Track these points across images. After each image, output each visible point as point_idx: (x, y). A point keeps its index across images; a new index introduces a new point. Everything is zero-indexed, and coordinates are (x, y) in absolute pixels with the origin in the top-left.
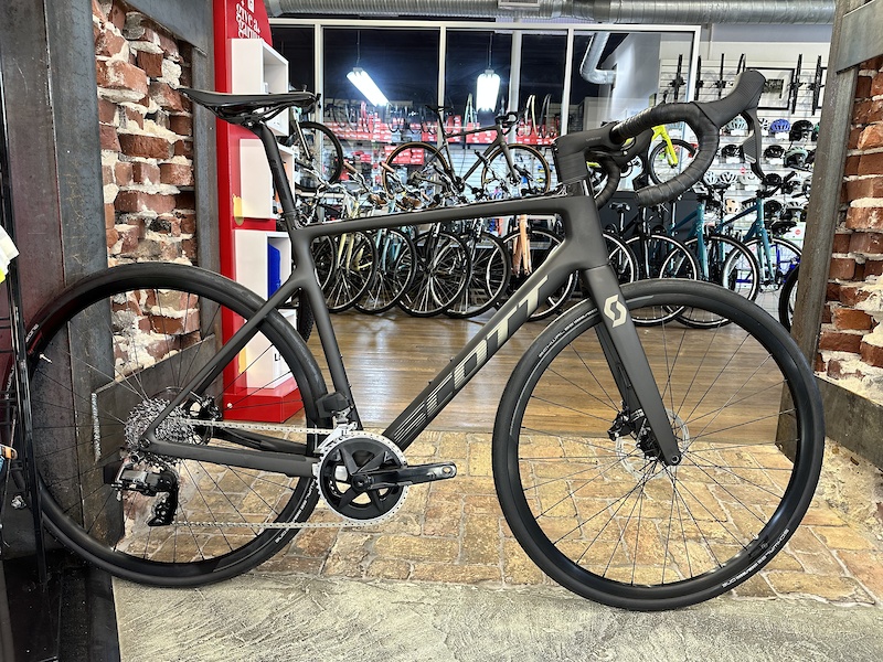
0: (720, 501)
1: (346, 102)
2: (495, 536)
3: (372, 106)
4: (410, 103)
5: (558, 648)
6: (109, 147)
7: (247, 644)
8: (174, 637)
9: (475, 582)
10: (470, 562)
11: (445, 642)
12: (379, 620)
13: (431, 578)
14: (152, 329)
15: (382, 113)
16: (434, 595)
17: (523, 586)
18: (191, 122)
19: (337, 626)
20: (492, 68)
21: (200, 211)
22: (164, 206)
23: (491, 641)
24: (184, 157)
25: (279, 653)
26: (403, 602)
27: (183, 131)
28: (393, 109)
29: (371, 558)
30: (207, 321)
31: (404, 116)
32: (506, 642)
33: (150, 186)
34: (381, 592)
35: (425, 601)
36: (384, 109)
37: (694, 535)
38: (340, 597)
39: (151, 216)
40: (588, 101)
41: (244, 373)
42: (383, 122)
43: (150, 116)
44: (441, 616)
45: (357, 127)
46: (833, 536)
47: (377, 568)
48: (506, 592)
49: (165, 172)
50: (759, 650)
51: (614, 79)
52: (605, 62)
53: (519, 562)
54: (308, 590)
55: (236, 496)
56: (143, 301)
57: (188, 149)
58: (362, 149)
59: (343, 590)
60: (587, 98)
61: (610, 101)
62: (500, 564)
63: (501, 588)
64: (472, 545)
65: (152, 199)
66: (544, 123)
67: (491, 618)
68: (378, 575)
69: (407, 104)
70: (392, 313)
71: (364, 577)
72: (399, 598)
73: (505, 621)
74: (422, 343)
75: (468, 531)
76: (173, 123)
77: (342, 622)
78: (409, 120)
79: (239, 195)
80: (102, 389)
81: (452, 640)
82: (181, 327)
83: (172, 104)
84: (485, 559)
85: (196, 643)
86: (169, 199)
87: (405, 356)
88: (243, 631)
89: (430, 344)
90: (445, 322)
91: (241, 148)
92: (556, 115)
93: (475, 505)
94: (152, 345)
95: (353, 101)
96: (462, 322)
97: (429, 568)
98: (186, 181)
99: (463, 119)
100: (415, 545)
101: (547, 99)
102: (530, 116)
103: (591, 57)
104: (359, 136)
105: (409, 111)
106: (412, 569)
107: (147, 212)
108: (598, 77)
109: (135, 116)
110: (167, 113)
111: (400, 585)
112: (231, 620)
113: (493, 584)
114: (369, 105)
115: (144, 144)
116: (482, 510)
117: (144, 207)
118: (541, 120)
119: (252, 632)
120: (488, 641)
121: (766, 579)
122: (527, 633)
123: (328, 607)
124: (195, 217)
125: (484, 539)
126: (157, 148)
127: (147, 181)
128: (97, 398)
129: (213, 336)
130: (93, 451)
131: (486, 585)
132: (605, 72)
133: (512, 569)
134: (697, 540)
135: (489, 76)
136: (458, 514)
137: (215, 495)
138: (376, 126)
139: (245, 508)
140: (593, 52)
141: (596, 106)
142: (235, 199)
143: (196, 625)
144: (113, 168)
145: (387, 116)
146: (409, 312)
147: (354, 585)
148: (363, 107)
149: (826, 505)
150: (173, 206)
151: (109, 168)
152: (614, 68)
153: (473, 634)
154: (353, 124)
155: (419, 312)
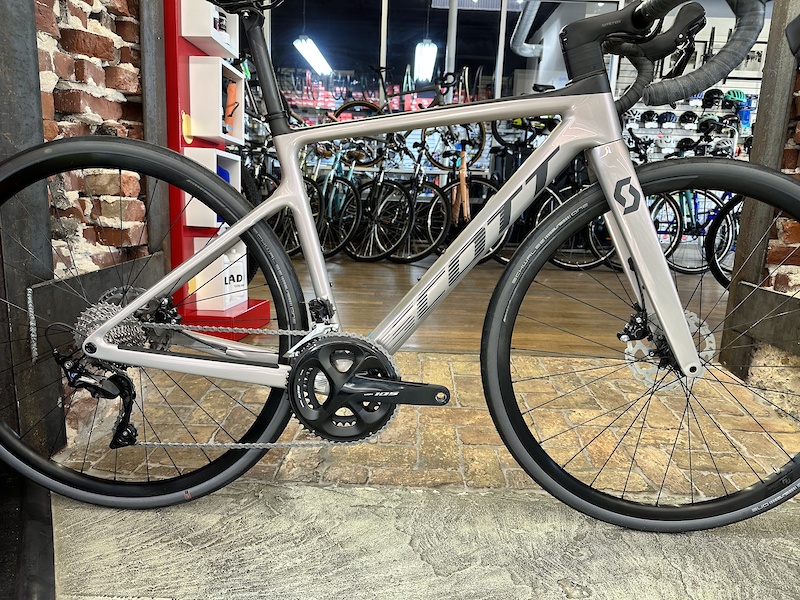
0: (673, 411)
1: (292, 71)
2: (453, 443)
3: (316, 74)
4: (352, 72)
5: (530, 548)
6: (46, 30)
7: (195, 549)
8: (115, 542)
9: (436, 486)
10: (430, 467)
11: (410, 544)
12: (337, 523)
13: (390, 483)
14: (98, 240)
15: (326, 82)
16: (395, 498)
17: (486, 490)
18: (138, 30)
19: (293, 531)
20: (430, 38)
21: (148, 121)
22: (110, 112)
23: (458, 542)
24: (130, 65)
25: (231, 557)
26: (362, 506)
27: (130, 37)
28: (336, 77)
29: (326, 465)
30: (155, 237)
31: (347, 85)
32: (474, 544)
33: (94, 88)
34: (339, 497)
35: (385, 504)
36: (328, 77)
37: (652, 441)
38: (295, 501)
39: (96, 120)
40: (518, 73)
41: (194, 295)
42: (327, 90)
43: (94, 16)
44: (403, 518)
45: (302, 95)
46: (787, 441)
47: (335, 472)
48: (469, 496)
49: (110, 77)
50: (737, 547)
51: (541, 53)
52: (533, 37)
53: (479, 467)
54: (261, 495)
55: (186, 409)
56: (88, 211)
57: (136, 57)
58: (307, 115)
59: (299, 495)
60: (517, 71)
61: (537, 73)
62: (461, 469)
63: (463, 493)
64: (431, 452)
65: (97, 102)
66: (477, 93)
67: (456, 520)
68: (335, 480)
69: (349, 74)
70: (338, 259)
71: (321, 483)
72: (357, 501)
73: (472, 523)
74: (368, 282)
75: (426, 438)
76: (119, 27)
77: (298, 525)
78: (351, 89)
79: (188, 112)
80: (39, 285)
81: (417, 542)
82: (128, 239)
83: (118, 6)
84: (445, 465)
85: (139, 548)
86: (116, 106)
87: (352, 292)
88: (190, 536)
89: (375, 282)
90: (389, 265)
91: (191, 65)
92: (488, 85)
93: (431, 416)
94: (97, 255)
95: (299, 70)
96: (406, 266)
97: (388, 473)
98: (133, 89)
99: (401, 88)
100: (372, 452)
101: (480, 71)
102: (464, 87)
103: (521, 31)
104: (305, 103)
105: (352, 80)
106: (370, 474)
107: (91, 115)
108: (527, 50)
109: (78, 12)
110: (113, 16)
111: (359, 490)
112: (178, 525)
113: (455, 488)
114: (314, 74)
115: (87, 41)
116: (438, 420)
117: (88, 109)
118: (474, 89)
119: (201, 536)
120: (455, 542)
121: (730, 481)
122: (495, 534)
123: (283, 511)
124: (142, 128)
125: (442, 446)
126: (102, 48)
127: (90, 80)
128: (33, 294)
129: (161, 253)
130: (29, 351)
131: (448, 489)
132: (534, 46)
133: (473, 474)
134: (657, 446)
135: (427, 45)
136: (414, 424)
137: (164, 407)
138: (320, 94)
139: (195, 419)
140: (522, 26)
141: (524, 78)
142: (184, 116)
143: (140, 530)
144: (52, 57)
145: (331, 84)
146: (355, 257)
147: (309, 490)
148: (308, 75)
149: (776, 414)
150: (119, 114)
151: (47, 54)
152: (541, 43)
153: (438, 536)
154: (298, 92)
155: (365, 256)
